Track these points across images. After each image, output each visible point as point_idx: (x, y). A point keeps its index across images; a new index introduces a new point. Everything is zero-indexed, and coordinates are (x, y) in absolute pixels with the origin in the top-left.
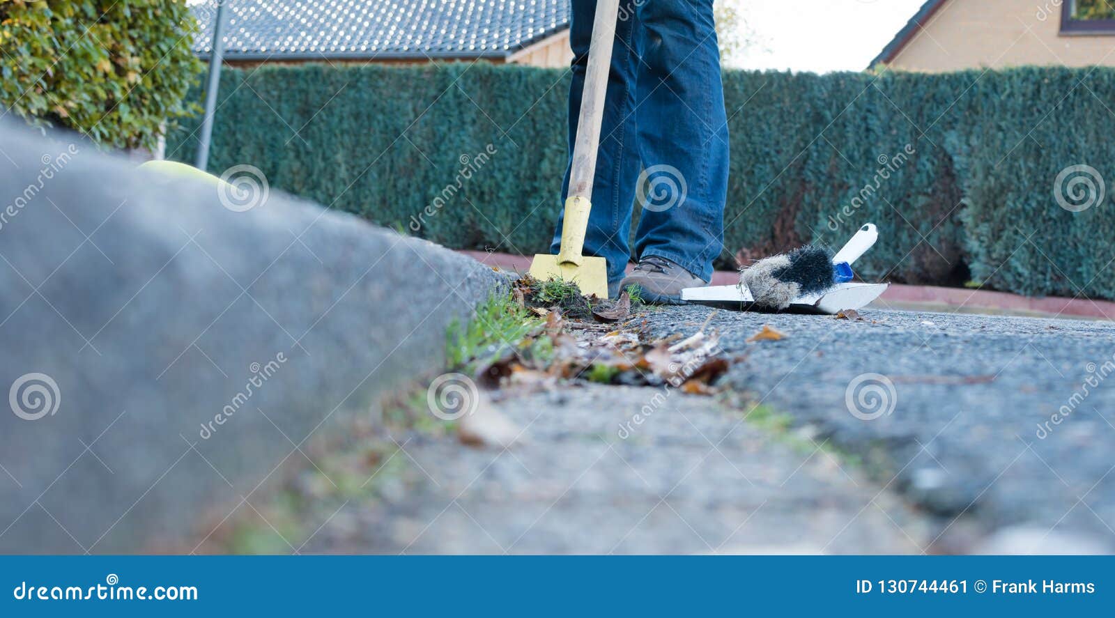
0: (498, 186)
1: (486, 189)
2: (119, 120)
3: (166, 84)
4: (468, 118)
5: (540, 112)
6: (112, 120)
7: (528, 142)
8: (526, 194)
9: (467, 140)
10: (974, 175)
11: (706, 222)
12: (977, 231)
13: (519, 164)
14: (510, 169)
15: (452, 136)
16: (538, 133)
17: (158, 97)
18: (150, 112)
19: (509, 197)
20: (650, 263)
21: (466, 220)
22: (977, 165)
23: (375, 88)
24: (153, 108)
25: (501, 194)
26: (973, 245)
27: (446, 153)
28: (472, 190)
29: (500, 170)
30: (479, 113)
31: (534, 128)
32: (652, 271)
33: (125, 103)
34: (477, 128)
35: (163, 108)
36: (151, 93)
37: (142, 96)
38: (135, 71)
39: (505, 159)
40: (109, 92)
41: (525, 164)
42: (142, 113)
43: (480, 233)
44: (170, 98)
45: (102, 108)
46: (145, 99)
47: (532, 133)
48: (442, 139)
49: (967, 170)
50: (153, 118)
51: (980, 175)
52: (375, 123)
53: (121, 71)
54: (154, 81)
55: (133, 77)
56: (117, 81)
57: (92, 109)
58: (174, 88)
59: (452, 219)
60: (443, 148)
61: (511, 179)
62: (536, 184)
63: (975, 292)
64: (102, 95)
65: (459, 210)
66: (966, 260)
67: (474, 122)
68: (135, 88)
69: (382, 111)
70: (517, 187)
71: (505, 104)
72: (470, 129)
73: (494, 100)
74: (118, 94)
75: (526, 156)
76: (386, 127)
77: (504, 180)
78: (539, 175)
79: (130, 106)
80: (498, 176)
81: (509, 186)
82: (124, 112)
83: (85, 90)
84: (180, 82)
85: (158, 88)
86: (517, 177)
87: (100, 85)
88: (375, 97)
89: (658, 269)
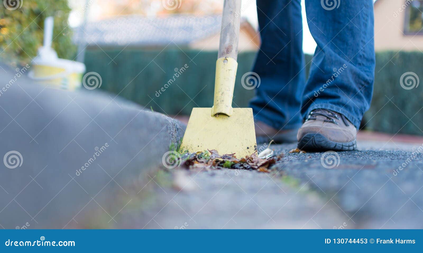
89: (328, 120)
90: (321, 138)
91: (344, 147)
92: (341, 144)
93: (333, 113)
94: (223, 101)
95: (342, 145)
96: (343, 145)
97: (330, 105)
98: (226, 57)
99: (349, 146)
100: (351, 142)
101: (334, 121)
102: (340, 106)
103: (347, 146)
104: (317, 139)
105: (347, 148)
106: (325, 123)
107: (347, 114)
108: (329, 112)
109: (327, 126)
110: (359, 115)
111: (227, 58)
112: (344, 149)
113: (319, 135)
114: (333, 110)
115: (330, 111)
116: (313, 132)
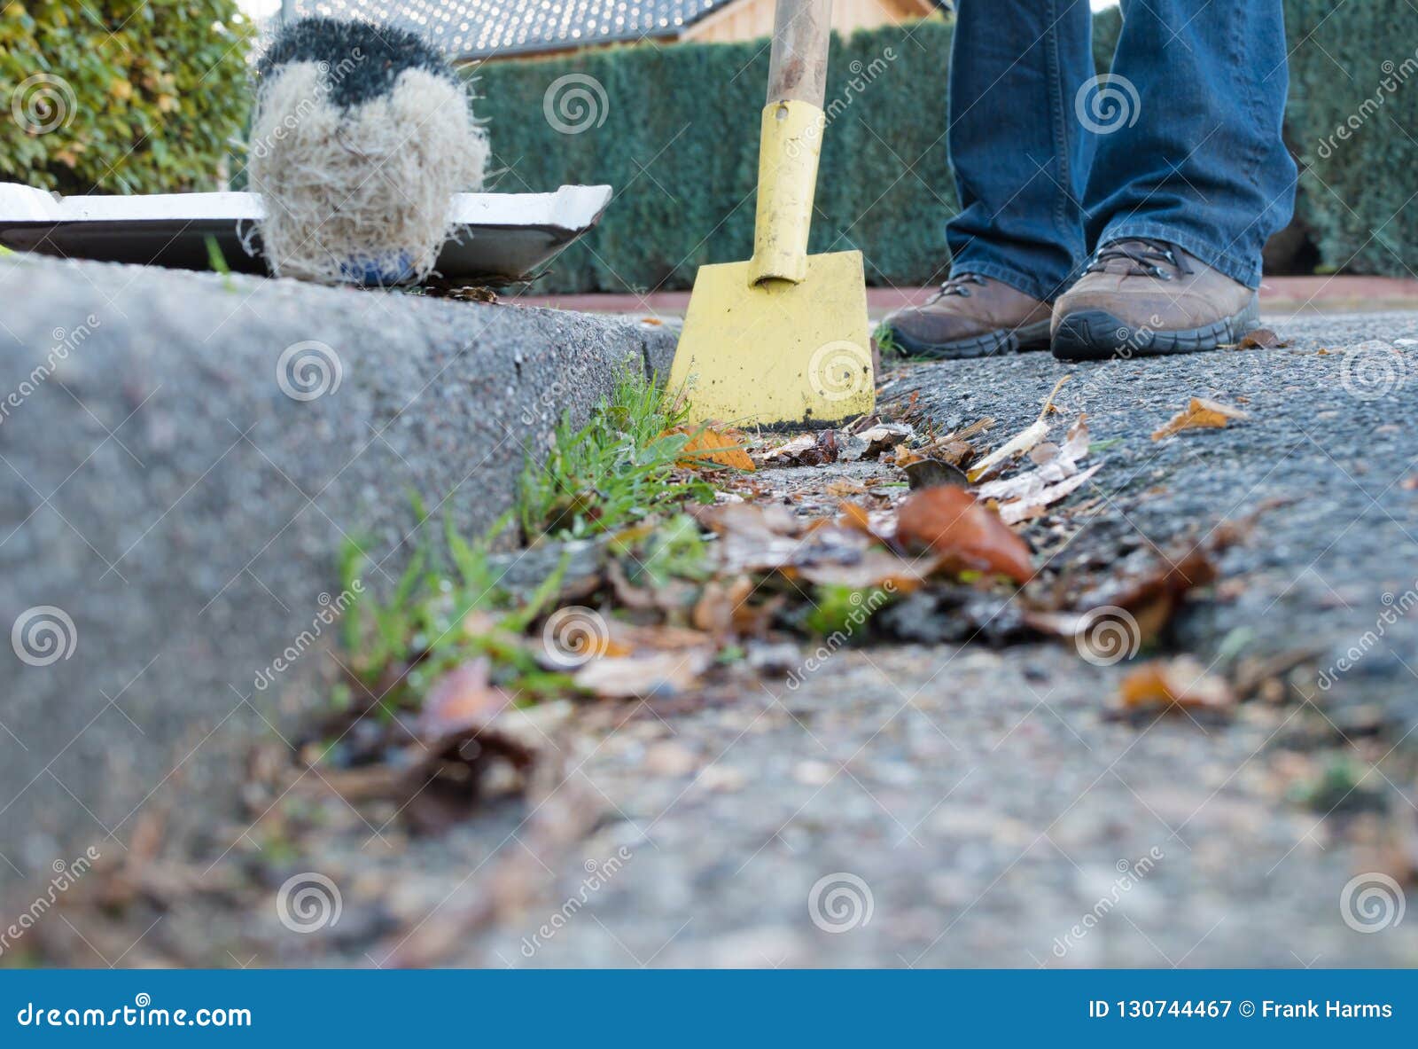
0: (687, 205)
1: (669, 209)
2: (155, 165)
3: (216, 107)
4: (638, 118)
5: (730, 102)
6: (144, 164)
7: (717, 141)
8: (722, 211)
9: (638, 147)
10: (1315, 123)
11: (1250, 161)
12: (1325, 197)
13: (710, 171)
14: (699, 181)
15: (619, 144)
16: (730, 129)
17: (206, 127)
18: (197, 149)
19: (703, 218)
20: (1123, 255)
21: (648, 254)
22: (1318, 109)
23: (512, 92)
24: (201, 143)
25: (691, 215)
26: (1321, 217)
27: (613, 168)
28: (652, 214)
29: (686, 183)
30: (652, 110)
31: (725, 123)
32: (1129, 274)
33: (159, 138)
34: (650, 130)
35: (215, 142)
36: (197, 122)
37: (183, 128)
38: (169, 95)
39: (690, 168)
40: (135, 127)
41: (717, 171)
42: (183, 150)
43: (669, 269)
44: (222, 126)
45: (129, 150)
46: (189, 131)
47: (723, 130)
48: (607, 150)
49: (1304, 117)
50: (204, 157)
51: (1324, 123)
52: (517, 140)
53: (150, 96)
54: (199, 107)
55: (168, 103)
56: (143, 109)
57: (112, 152)
58: (231, 114)
59: (630, 253)
60: (608, 161)
61: (701, 193)
62: (735, 197)
63: (1329, 281)
64: (125, 130)
65: (637, 240)
66: (1313, 238)
67: (645, 124)
68: (172, 117)
69: (525, 121)
70: (710, 202)
71: (683, 95)
72: (642, 133)
73: (669, 91)
74: (148, 129)
75: (717, 162)
76: (532, 140)
77: (693, 194)
78: (737, 184)
79: (169, 143)
80: (684, 191)
81: (699, 204)
82: (160, 152)
83: (98, 125)
84: (236, 104)
85: (207, 115)
86: (709, 189)
87: (121, 117)
88: (514, 105)
89: (1143, 269)
90: (1108, 324)
91: (1181, 343)
92: (1172, 334)
93: (1160, 246)
94: (774, 239)
95: (1176, 339)
96: (1179, 336)
97: (1151, 224)
98: (783, 101)
99: (1200, 339)
100: (1209, 327)
101: (1158, 271)
102: (1179, 227)
103: (1192, 340)
104: (1095, 328)
105: (1193, 345)
106: (1130, 278)
107: (1200, 249)
108: (1149, 245)
109: (1131, 286)
110: (1249, 247)
111: (786, 104)
112: (1180, 349)
113: (1102, 315)
114: (1158, 238)
115: (1150, 242)
116: (1086, 308)
